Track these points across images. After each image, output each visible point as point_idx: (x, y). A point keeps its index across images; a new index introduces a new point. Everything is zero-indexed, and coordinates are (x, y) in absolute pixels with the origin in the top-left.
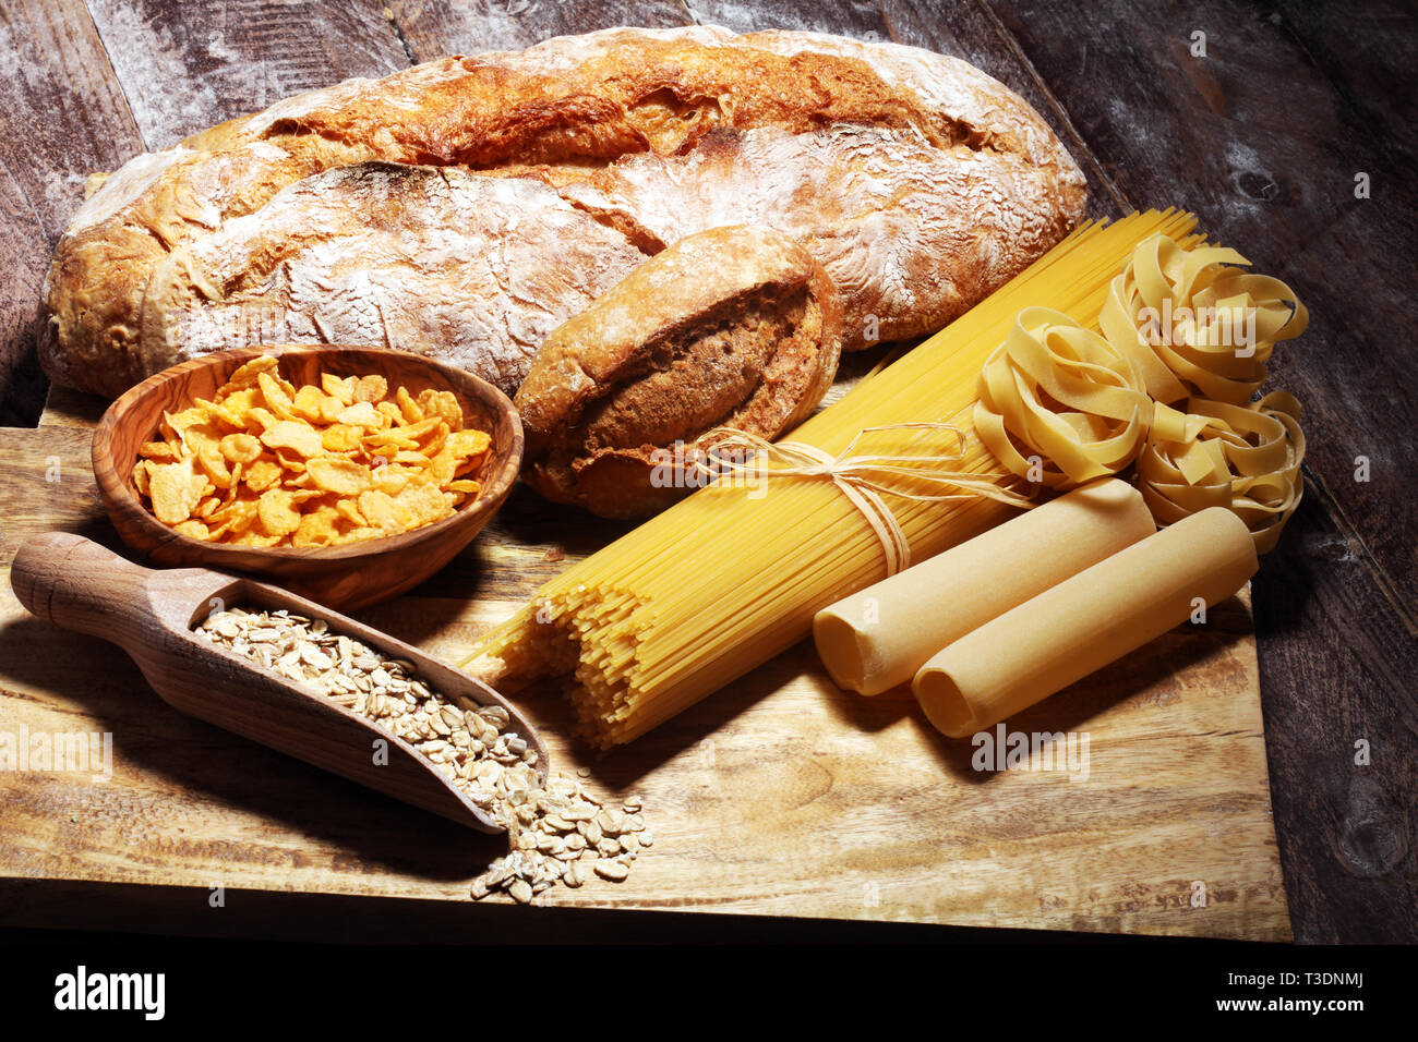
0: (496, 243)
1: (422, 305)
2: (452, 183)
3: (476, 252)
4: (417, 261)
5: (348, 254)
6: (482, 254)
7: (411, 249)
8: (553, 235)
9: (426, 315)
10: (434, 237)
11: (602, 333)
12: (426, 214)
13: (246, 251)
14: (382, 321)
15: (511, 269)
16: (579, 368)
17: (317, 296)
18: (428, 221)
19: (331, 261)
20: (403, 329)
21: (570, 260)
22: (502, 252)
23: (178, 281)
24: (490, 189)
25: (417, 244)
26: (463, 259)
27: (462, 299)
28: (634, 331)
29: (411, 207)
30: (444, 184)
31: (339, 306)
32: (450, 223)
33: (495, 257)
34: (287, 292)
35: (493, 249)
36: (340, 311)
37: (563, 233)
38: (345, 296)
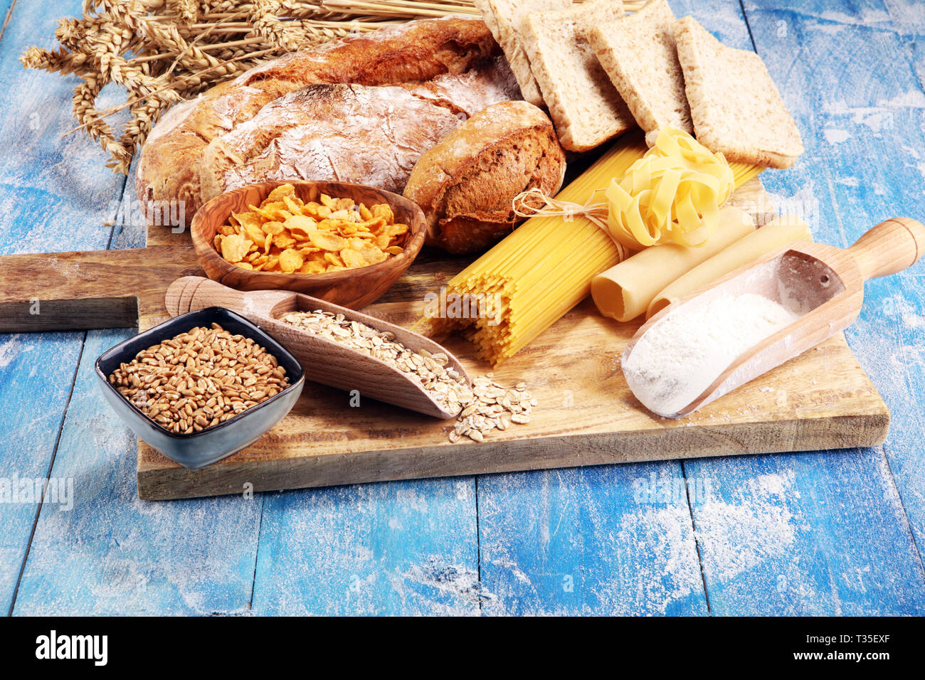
0: (384, 120)
1: (351, 154)
2: (356, 92)
3: (375, 125)
4: (345, 133)
5: (308, 133)
6: (378, 126)
7: (340, 127)
8: (413, 113)
9: (354, 159)
10: (352, 120)
11: (453, 152)
12: (346, 109)
13: (252, 136)
14: (331, 164)
15: (395, 131)
16: (441, 171)
17: (295, 155)
18: (347, 113)
19: (300, 136)
20: (343, 168)
21: (424, 124)
22: (388, 124)
23: (218, 156)
24: (376, 93)
25: (343, 125)
26: (369, 129)
27: (372, 149)
28: (470, 150)
29: (336, 106)
30: (352, 93)
31: (308, 159)
32: (358, 112)
33: (385, 127)
34: (278, 155)
35: (383, 123)
36: (308, 162)
37: (418, 111)
38: (310, 154)
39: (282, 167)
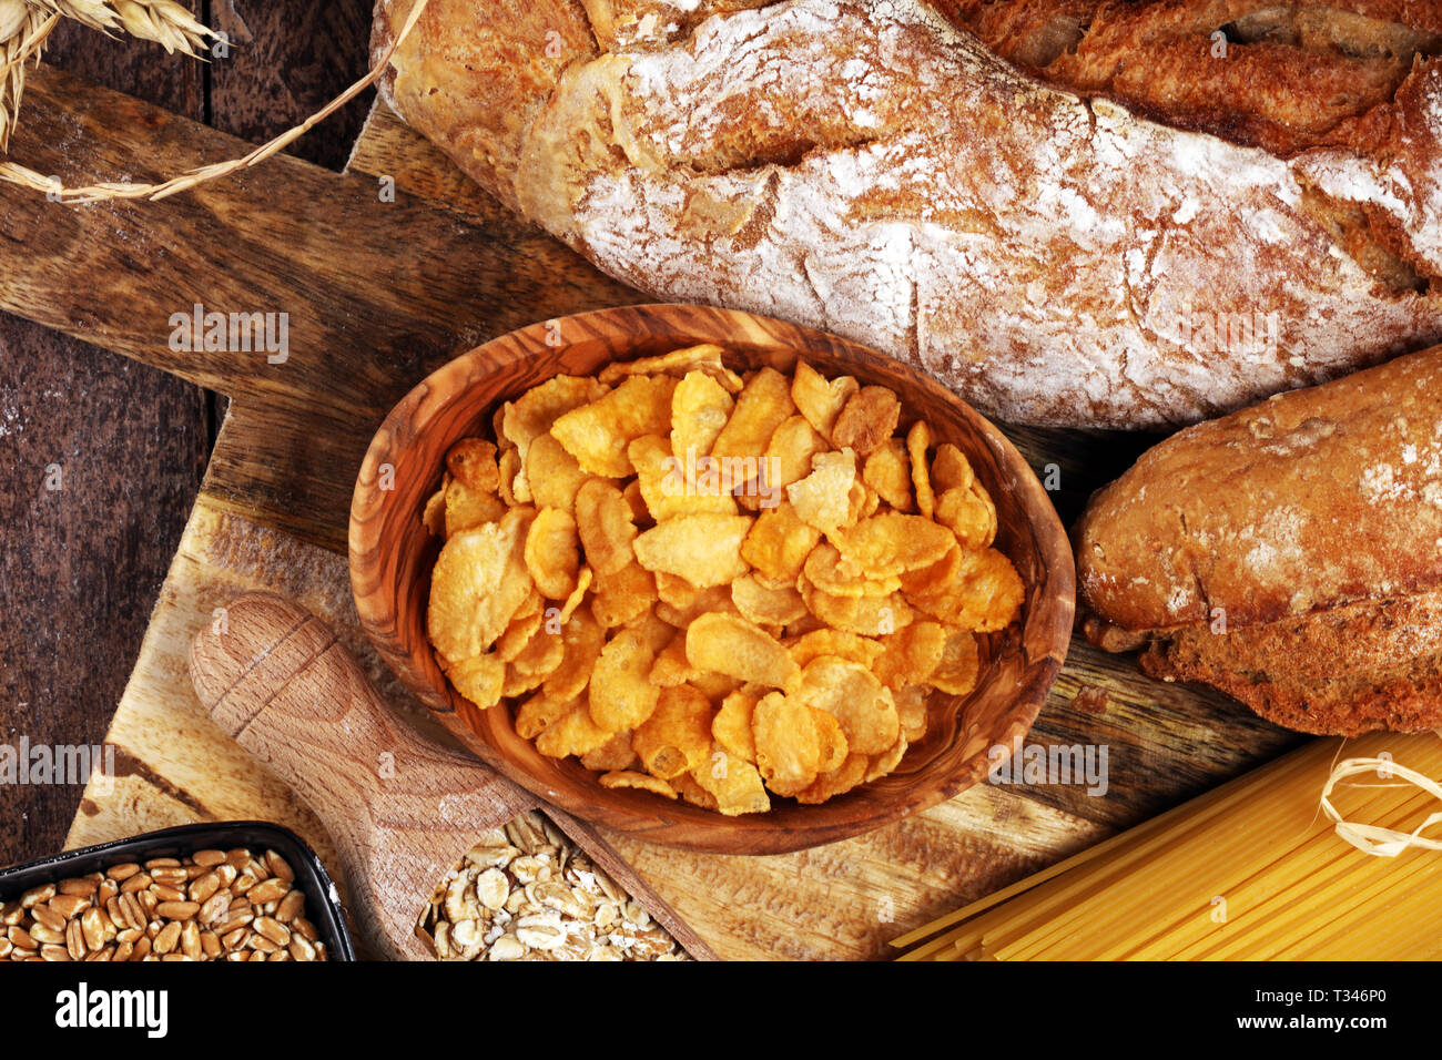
0: (1148, 236)
1: (986, 306)
2: (1100, 121)
3: (1110, 240)
4: (1003, 223)
5: (889, 182)
6: (1116, 247)
7: (1000, 197)
8: (1249, 253)
9: (991, 322)
10: (1048, 192)
11: (1249, 546)
12: (1045, 155)
13: (717, 120)
14: (915, 303)
15: (1159, 290)
16: (1190, 578)
17: (814, 238)
18: (1042, 165)
19: (857, 189)
20: (946, 329)
21: (1264, 302)
22: (1151, 256)
23: (590, 127)
24: (1166, 146)
25: (1012, 195)
26: (1085, 244)
27: (1058, 317)
28: (1298, 576)
29: (1020, 131)
30: (1085, 117)
31: (850, 263)
32: (1078, 181)
33: (1137, 259)
34: (765, 214)
35: (1139, 245)
36: (849, 269)
37: (1268, 254)
38: (863, 254)
39: (763, 248)
